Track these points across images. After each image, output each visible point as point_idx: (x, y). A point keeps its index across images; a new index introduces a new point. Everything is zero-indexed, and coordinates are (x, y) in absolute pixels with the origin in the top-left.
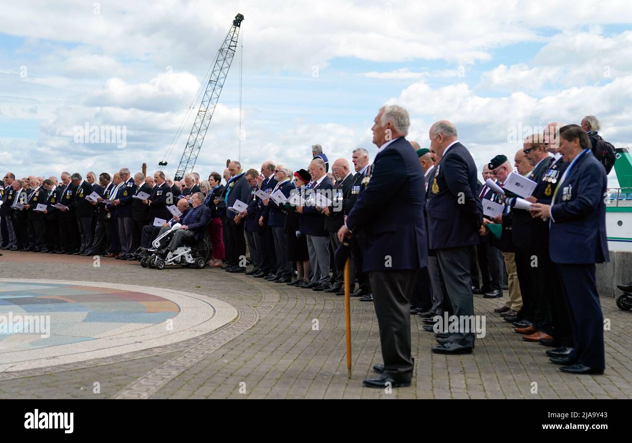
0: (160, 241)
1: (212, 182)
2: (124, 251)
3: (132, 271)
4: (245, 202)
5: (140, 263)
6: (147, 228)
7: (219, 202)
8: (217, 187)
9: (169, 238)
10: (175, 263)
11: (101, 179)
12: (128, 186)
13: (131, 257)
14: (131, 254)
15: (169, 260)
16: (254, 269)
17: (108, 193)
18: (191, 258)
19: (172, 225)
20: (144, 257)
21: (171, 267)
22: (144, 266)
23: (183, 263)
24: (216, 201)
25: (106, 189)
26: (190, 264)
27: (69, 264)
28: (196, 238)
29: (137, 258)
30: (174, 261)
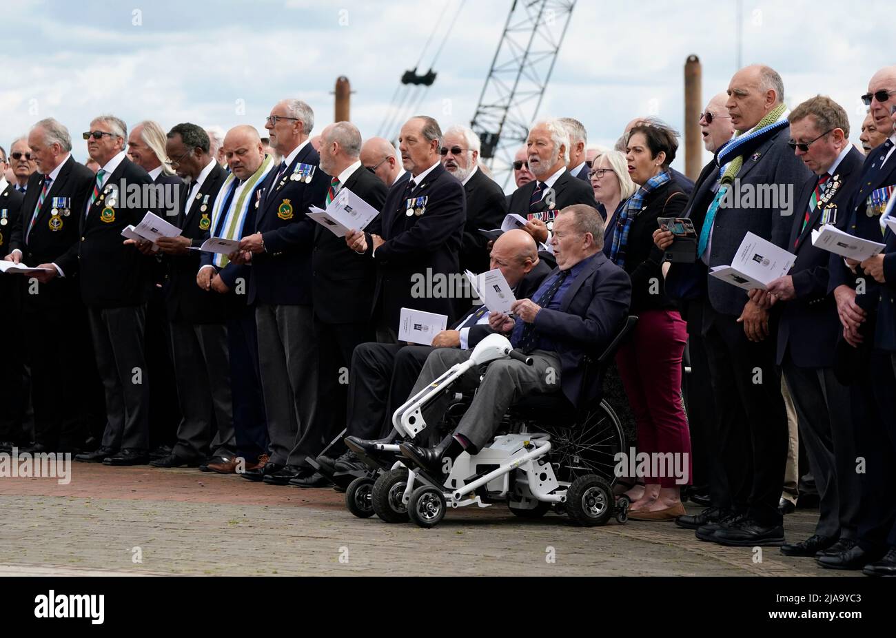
0: (425, 408)
1: (637, 157)
2: (276, 447)
3: (310, 531)
4: (785, 245)
5: (342, 498)
6: (370, 355)
7: (676, 238)
8: (659, 179)
9: (459, 396)
10: (484, 501)
11: (171, 152)
12: (296, 177)
13: (307, 471)
14: (308, 459)
15: (463, 489)
16: (823, 532)
17: (203, 208)
18: (553, 483)
19: (474, 340)
20: (362, 476)
21: (470, 516)
22: (360, 510)
23: (519, 499)
24: (661, 235)
25: (196, 188)
26: (546, 505)
27: (65, 502)
28: (571, 394)
29: (330, 479)
30: (481, 491)
